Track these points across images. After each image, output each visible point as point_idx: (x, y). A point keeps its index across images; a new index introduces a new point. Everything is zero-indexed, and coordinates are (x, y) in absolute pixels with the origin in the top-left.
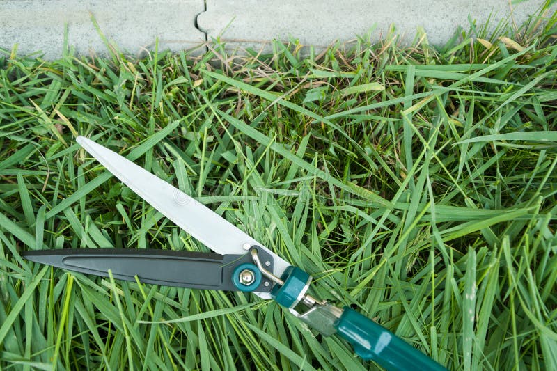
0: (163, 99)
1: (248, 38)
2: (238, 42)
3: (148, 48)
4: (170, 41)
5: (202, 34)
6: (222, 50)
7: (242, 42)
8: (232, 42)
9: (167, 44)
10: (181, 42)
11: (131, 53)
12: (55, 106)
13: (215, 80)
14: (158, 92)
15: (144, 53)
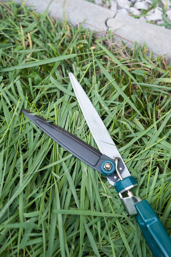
0: (74, 47)
1: (126, 37)
2: (121, 38)
3: (80, 24)
4: (91, 25)
5: (106, 27)
6: (111, 38)
7: (123, 38)
8: (118, 36)
9: (89, 26)
10: (96, 27)
11: (72, 23)
12: (29, 32)
13: (101, 49)
14: (73, 43)
15: (77, 25)
